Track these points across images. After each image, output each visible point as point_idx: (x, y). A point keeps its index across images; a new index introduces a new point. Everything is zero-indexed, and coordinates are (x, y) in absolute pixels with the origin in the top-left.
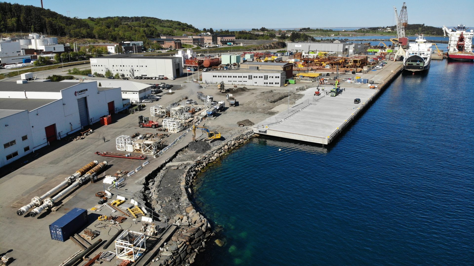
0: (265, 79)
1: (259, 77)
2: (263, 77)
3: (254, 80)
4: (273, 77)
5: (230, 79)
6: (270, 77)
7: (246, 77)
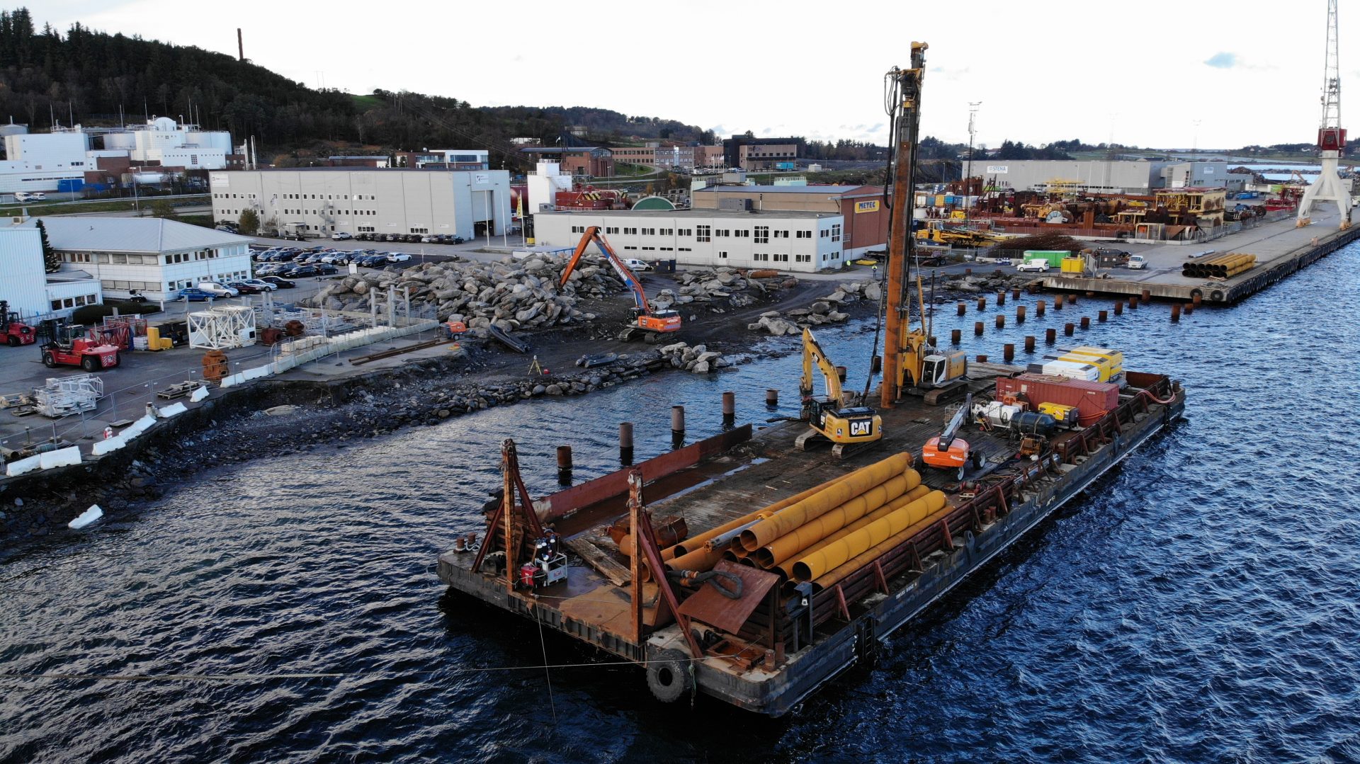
0: (756, 241)
1: (737, 233)
2: (752, 234)
3: (718, 243)
4: (786, 234)
5: (631, 240)
6: (776, 233)
7: (689, 233)
